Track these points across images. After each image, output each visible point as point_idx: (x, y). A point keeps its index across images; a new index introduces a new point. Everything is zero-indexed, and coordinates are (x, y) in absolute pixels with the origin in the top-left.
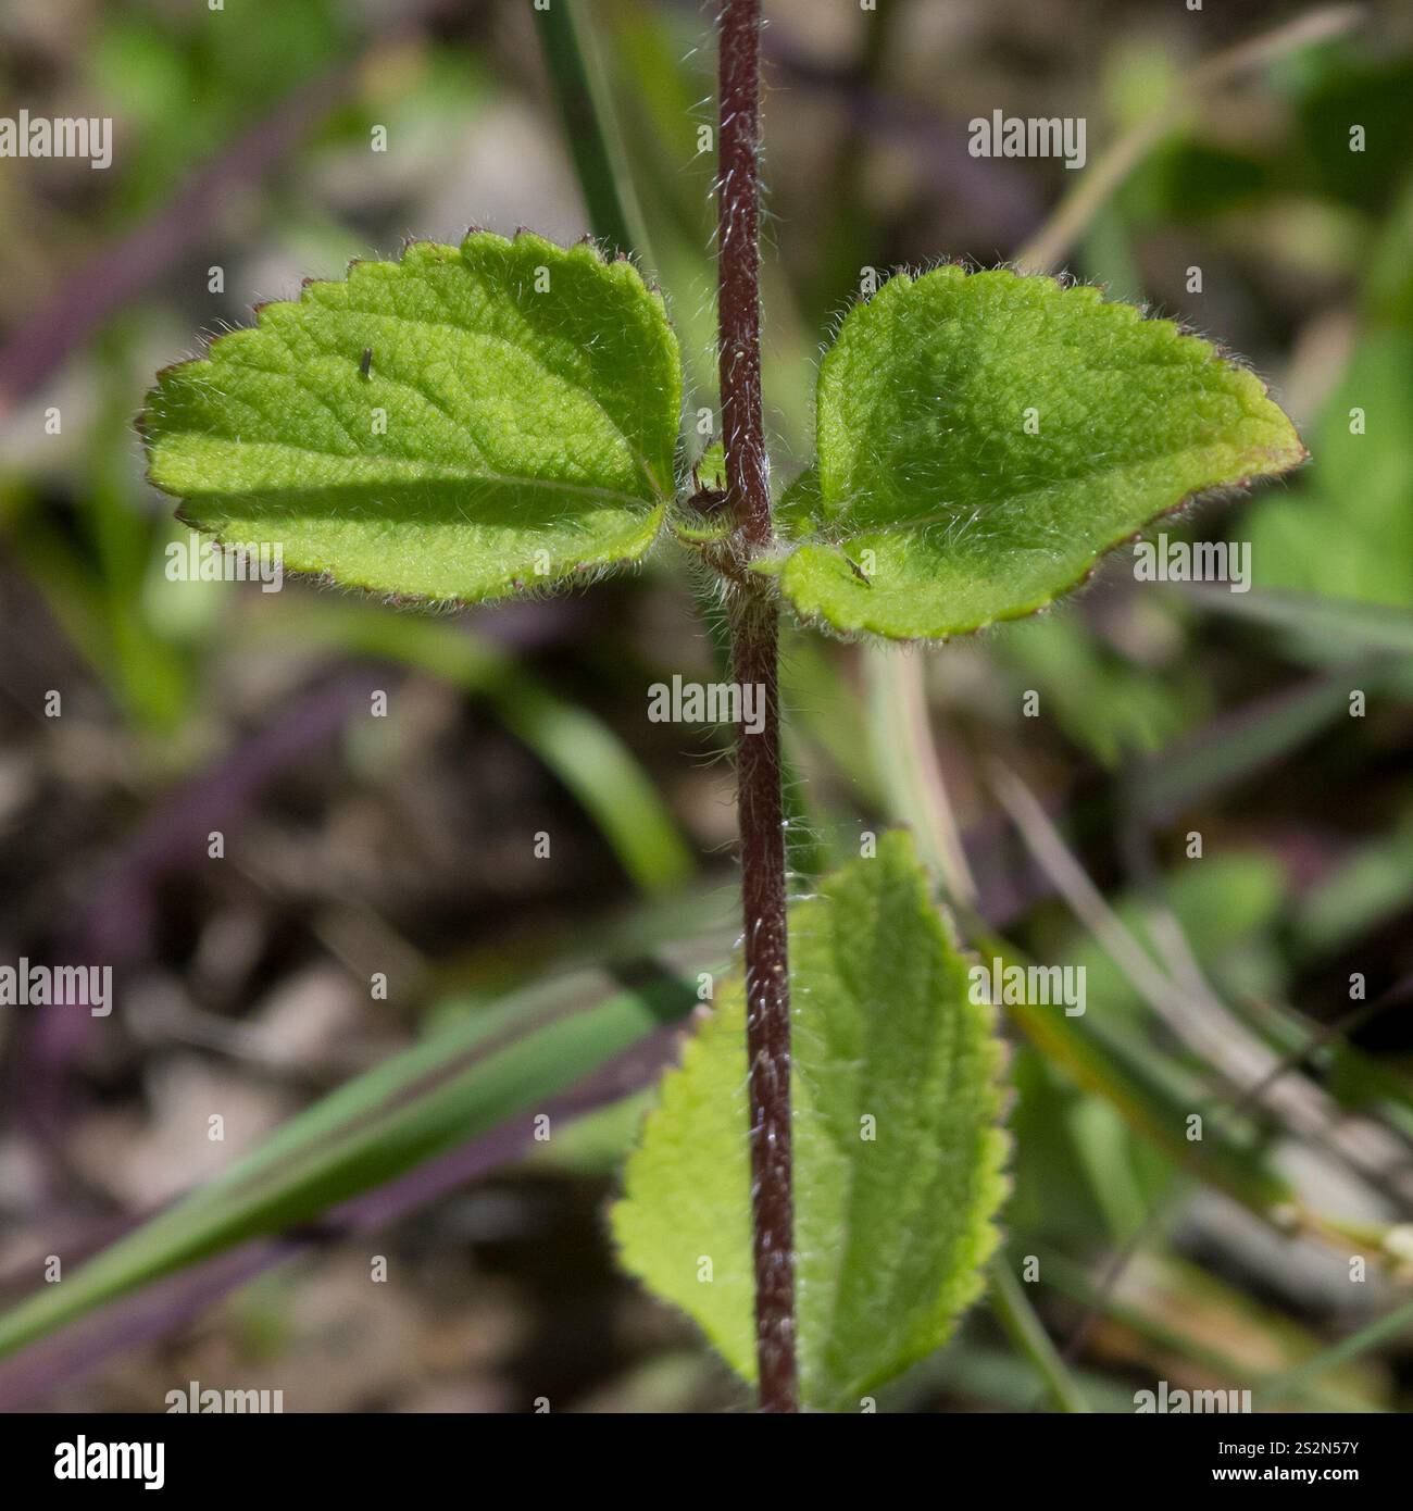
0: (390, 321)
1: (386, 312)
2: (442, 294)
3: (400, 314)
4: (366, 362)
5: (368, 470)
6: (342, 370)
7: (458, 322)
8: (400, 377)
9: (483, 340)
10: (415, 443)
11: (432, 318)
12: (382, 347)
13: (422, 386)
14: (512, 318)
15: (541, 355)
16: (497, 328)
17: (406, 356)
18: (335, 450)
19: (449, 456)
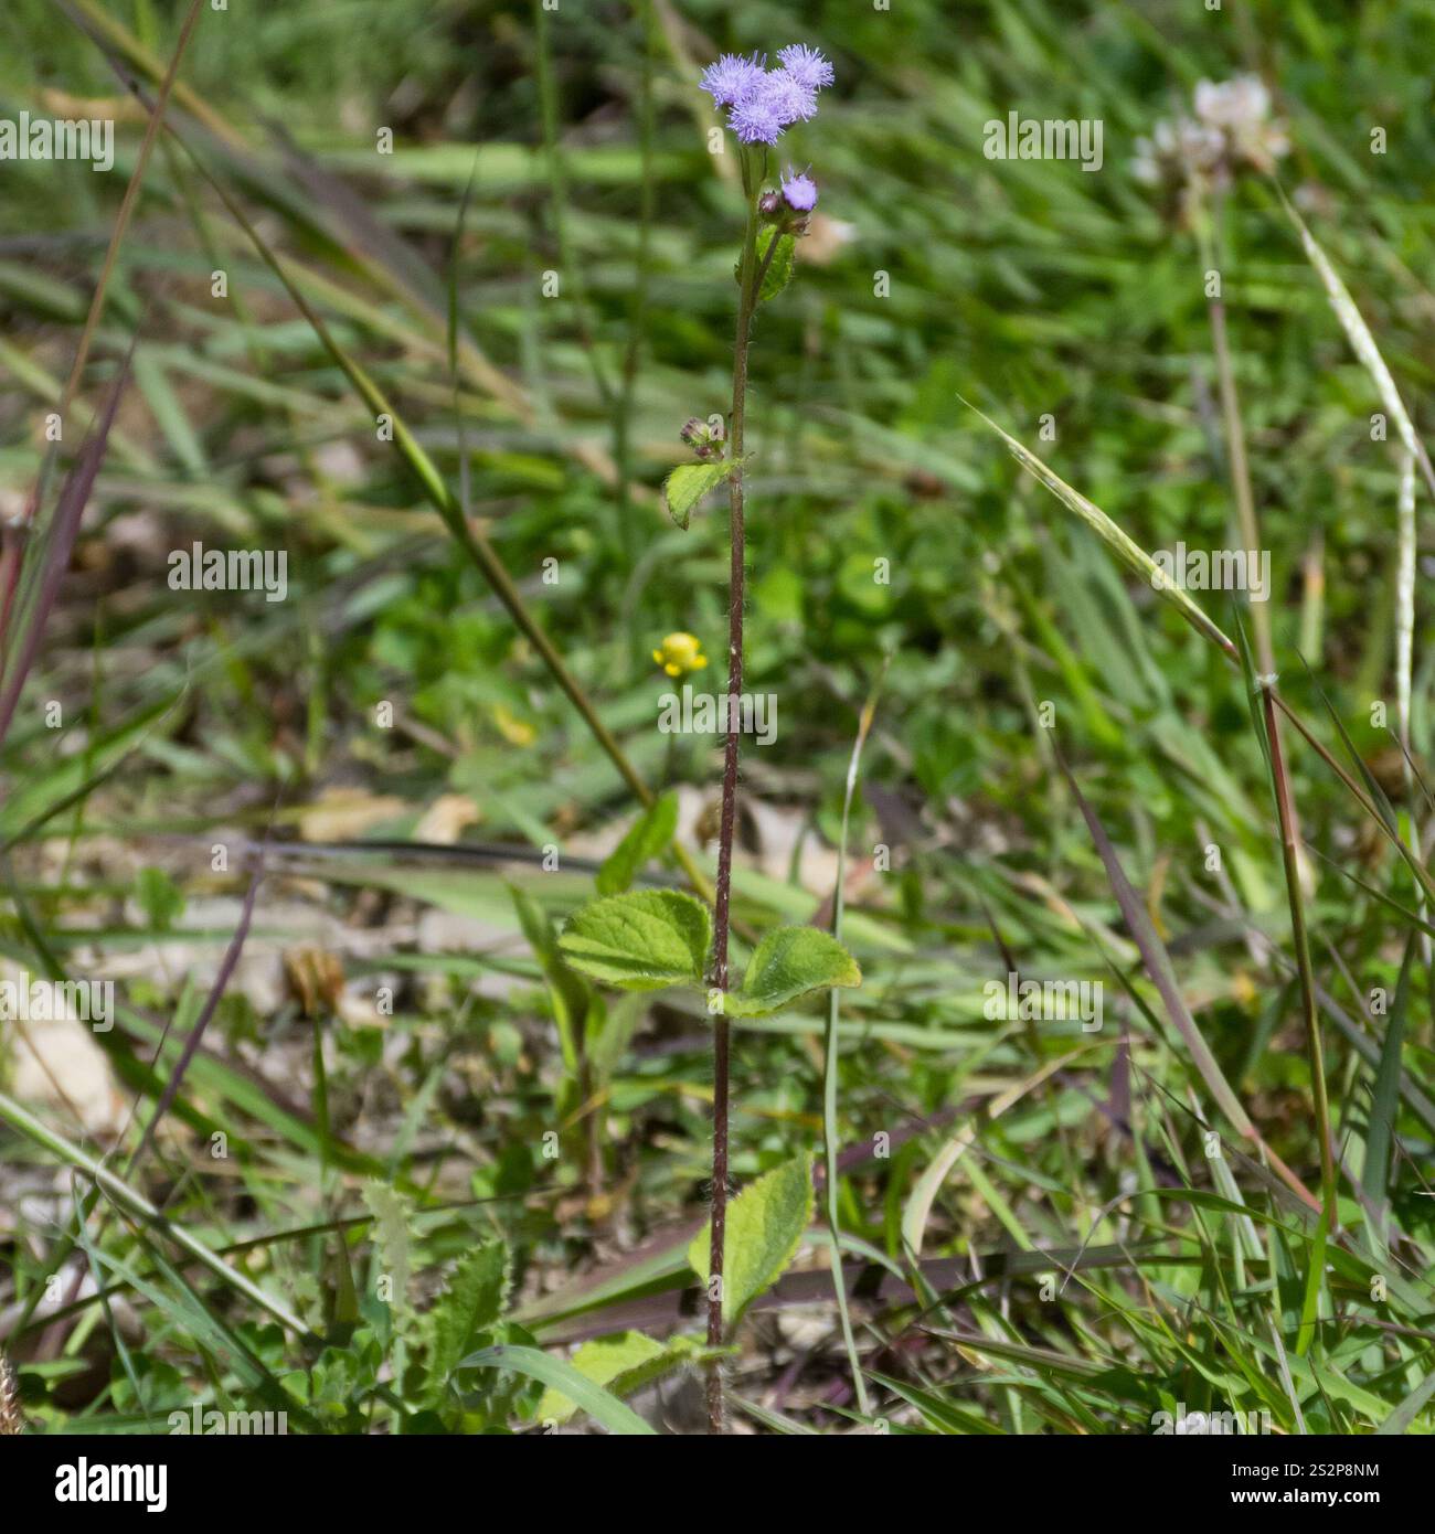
0: (636, 910)
1: (634, 906)
2: (653, 906)
3: (639, 909)
4: (626, 920)
5: (617, 953)
6: (617, 922)
7: (656, 915)
8: (634, 927)
9: (662, 923)
10: (633, 947)
11: (648, 912)
12: (630, 917)
13: (640, 931)
14: (672, 917)
15: (677, 930)
16: (667, 920)
17: (638, 921)
18: (610, 945)
19: (640, 954)
